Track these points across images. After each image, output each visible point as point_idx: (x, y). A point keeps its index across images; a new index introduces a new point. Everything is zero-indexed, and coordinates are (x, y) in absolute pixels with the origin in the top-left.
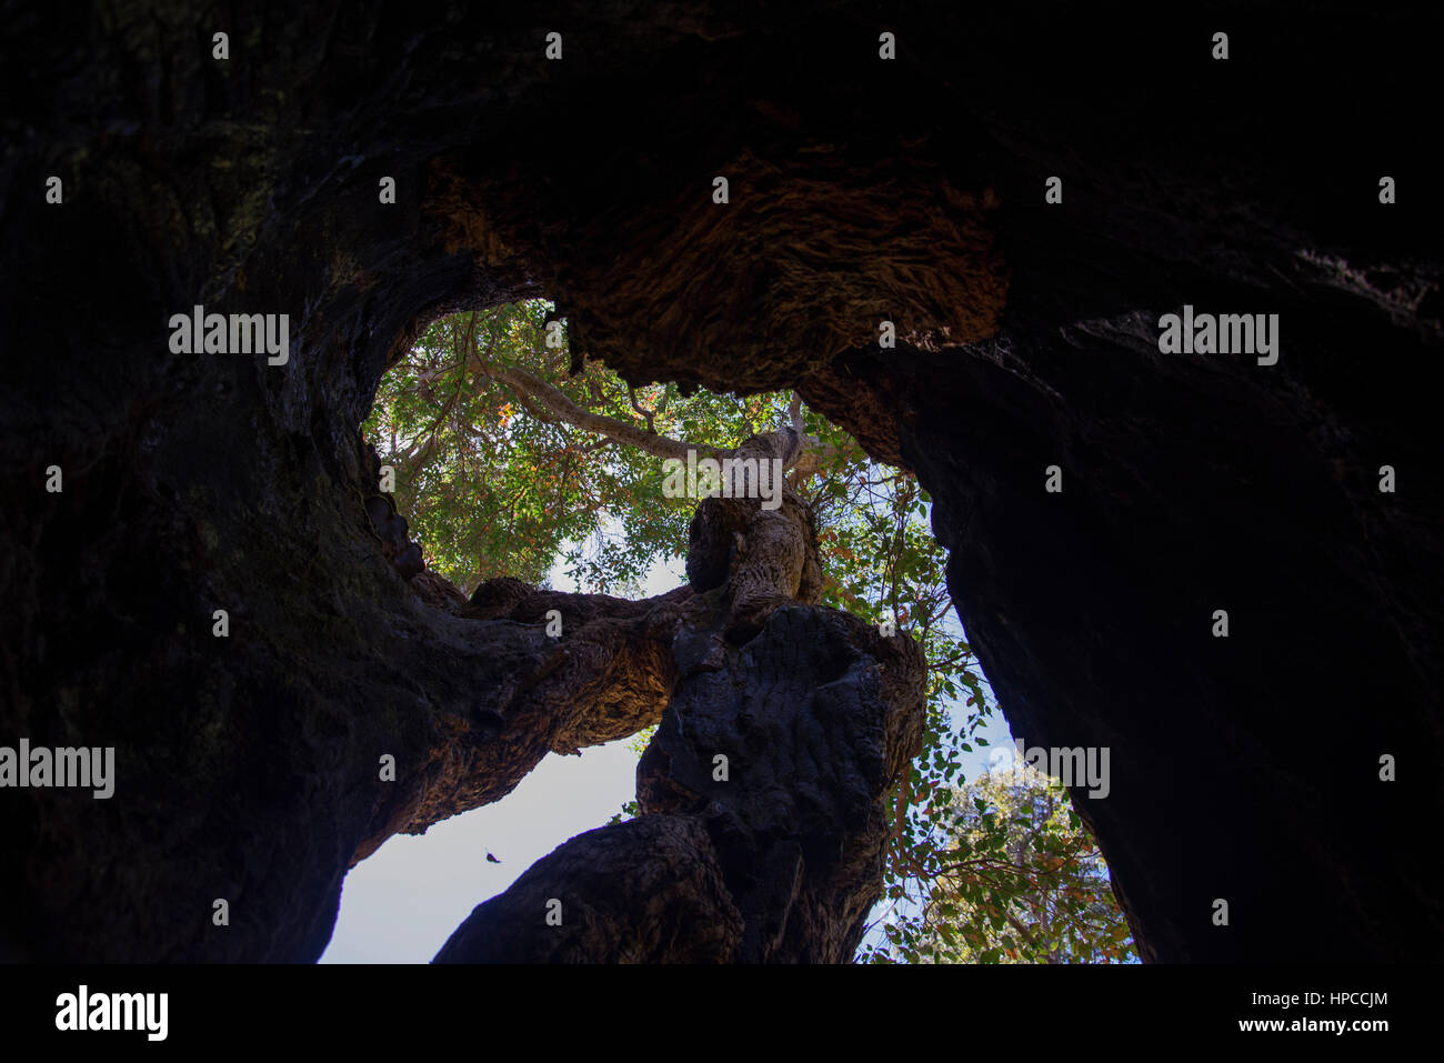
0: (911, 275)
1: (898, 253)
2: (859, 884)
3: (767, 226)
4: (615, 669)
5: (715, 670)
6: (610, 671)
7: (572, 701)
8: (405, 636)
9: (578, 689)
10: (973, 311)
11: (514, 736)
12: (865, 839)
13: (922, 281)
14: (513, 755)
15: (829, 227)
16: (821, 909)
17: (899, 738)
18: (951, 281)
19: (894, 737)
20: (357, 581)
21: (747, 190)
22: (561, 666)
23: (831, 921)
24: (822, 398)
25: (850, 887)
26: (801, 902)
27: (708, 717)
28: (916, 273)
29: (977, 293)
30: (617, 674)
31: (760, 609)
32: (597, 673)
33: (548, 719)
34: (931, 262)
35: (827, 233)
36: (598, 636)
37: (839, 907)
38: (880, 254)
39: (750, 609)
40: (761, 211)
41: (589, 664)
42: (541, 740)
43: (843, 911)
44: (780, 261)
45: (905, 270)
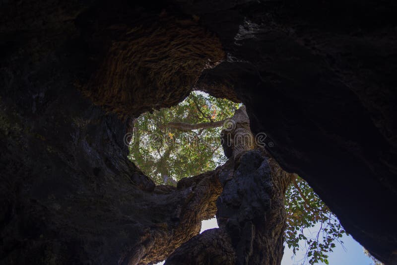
0: (185, 50)
1: (176, 46)
2: (275, 225)
3: (134, 58)
4: (211, 191)
5: (230, 180)
6: (209, 192)
7: (200, 205)
8: (146, 207)
9: (200, 201)
10: (212, 51)
11: (185, 221)
12: (274, 211)
13: (190, 50)
14: (187, 226)
15: (150, 50)
16: (264, 238)
17: (282, 177)
18: (199, 46)
19: (279, 178)
20: (124, 199)
21: (121, 51)
22: (193, 197)
23: (268, 240)
24: (216, 94)
25: (273, 228)
26: (256, 238)
27: (229, 194)
28: (186, 49)
29: (209, 45)
30: (212, 192)
31: (240, 157)
32: (205, 194)
33: (193, 213)
34: (188, 43)
35: (151, 51)
36: (203, 184)
37: (270, 235)
38: (170, 49)
39: (238, 158)
40: (128, 55)
41: (202, 193)
42: (194, 219)
43: (272, 235)
44: (147, 66)
45: (182, 50)
